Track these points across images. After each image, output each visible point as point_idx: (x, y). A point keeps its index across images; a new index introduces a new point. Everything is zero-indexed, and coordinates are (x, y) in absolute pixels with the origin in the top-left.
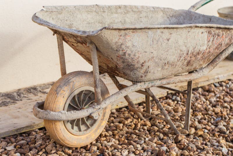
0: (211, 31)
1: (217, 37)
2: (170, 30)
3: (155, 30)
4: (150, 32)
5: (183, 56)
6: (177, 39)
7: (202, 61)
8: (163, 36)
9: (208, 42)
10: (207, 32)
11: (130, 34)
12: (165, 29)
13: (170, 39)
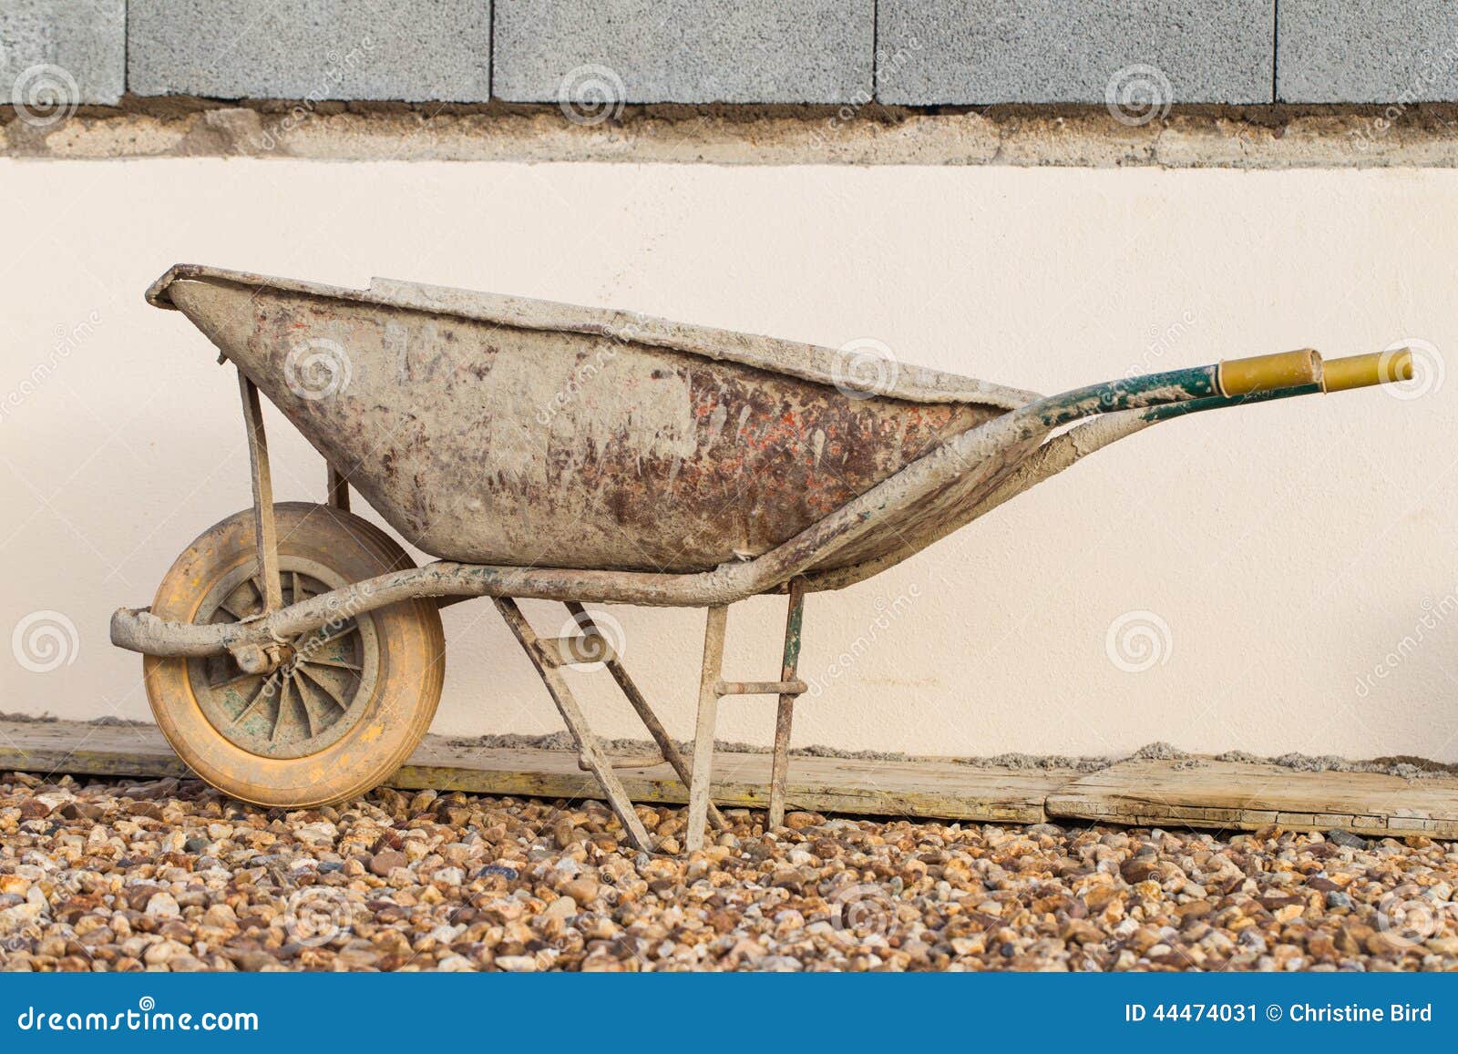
0: (710, 375)
1: (747, 411)
2: (489, 335)
3: (414, 321)
4: (394, 326)
5: (571, 461)
6: (523, 380)
7: (704, 515)
8: (454, 350)
9: (700, 424)
10: (689, 380)
11: (303, 316)
12: (466, 325)
13: (487, 369)
